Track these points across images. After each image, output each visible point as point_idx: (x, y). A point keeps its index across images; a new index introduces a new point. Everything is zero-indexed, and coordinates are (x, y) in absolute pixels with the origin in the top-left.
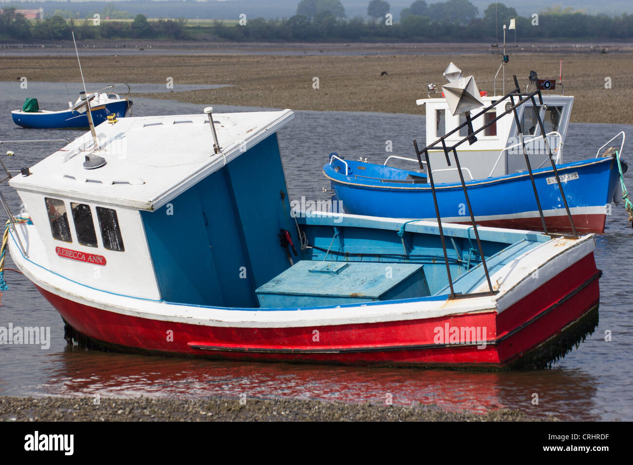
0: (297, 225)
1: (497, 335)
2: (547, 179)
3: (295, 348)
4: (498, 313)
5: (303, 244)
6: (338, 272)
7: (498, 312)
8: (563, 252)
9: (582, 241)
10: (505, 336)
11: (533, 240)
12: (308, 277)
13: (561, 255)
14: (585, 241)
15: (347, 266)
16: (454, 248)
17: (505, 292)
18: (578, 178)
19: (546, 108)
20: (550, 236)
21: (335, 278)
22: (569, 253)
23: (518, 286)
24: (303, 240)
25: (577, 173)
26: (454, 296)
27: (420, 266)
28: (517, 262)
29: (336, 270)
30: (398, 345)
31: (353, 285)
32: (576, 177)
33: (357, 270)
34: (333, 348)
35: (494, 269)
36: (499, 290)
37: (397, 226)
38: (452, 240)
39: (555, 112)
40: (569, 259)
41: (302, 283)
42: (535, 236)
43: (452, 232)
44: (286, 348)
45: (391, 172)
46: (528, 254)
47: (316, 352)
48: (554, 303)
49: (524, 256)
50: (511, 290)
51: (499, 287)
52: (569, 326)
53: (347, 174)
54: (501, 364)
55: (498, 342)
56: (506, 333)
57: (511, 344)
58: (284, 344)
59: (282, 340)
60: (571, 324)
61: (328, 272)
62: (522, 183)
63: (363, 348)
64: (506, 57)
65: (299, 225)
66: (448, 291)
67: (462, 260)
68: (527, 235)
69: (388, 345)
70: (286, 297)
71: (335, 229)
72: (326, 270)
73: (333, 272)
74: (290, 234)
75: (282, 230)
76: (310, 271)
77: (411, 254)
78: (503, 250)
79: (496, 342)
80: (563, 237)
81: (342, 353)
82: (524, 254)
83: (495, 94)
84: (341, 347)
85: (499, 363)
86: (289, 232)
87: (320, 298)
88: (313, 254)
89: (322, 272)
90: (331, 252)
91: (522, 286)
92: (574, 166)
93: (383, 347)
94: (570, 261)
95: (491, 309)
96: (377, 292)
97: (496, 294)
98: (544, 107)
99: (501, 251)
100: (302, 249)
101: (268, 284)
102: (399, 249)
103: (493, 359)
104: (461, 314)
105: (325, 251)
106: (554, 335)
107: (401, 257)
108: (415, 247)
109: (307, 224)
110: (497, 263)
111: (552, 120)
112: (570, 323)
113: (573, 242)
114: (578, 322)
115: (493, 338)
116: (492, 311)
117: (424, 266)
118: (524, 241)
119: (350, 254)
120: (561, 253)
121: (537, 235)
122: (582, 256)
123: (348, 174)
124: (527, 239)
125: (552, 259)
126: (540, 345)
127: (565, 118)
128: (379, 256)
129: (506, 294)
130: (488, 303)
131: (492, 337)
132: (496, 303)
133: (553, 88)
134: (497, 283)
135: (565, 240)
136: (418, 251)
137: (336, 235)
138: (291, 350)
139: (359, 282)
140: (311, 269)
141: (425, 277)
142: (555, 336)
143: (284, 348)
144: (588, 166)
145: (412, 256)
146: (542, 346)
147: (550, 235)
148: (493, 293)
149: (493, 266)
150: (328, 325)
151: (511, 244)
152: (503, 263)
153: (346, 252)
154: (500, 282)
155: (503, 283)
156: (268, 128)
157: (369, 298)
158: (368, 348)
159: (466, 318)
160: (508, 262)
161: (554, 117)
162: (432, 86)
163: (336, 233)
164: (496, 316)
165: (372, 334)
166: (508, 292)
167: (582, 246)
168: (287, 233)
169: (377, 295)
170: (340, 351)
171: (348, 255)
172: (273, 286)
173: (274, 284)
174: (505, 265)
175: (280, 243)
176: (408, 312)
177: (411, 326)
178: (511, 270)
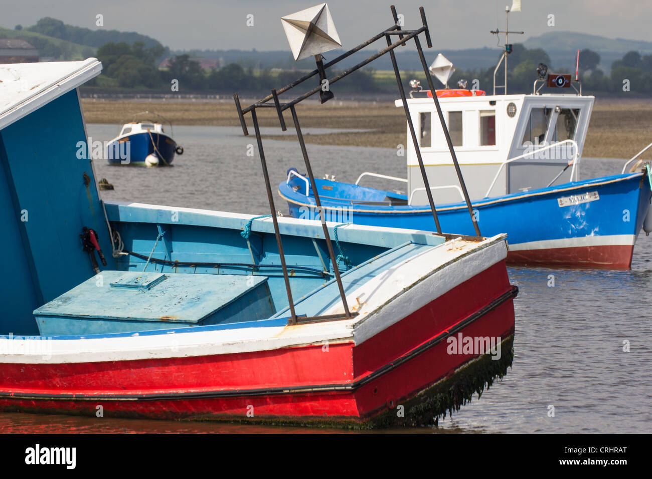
0: (108, 222)
1: (355, 376)
2: (559, 200)
3: (77, 394)
4: (356, 345)
5: (117, 248)
6: (149, 287)
7: (356, 343)
8: (458, 259)
9: (486, 244)
10: (368, 378)
11: (420, 242)
12: (109, 294)
13: (455, 263)
14: (491, 243)
15: (164, 278)
16: (317, 255)
17: (366, 315)
18: (598, 198)
19: (559, 111)
20: (445, 237)
21: (145, 294)
22: (466, 261)
23: (387, 306)
24: (117, 244)
25: (596, 192)
26: (296, 320)
27: (263, 278)
28: (391, 272)
29: (148, 283)
30: (218, 389)
31: (167, 304)
32: (596, 198)
33: (176, 284)
34: (130, 393)
35: (359, 283)
36: (359, 312)
37: (241, 223)
38: (315, 243)
39: (569, 117)
40: (466, 270)
41: (99, 302)
42: (423, 237)
43: (314, 232)
44: (65, 393)
45: (364, 193)
46: (409, 261)
47: (106, 399)
48: (443, 332)
49: (404, 264)
50: (376, 311)
51: (360, 308)
52: (467, 365)
53: (307, 194)
54: (361, 418)
55: (357, 386)
56: (369, 374)
57: (376, 390)
58: (62, 388)
59: (59, 382)
60: (470, 363)
61: (136, 287)
62: (527, 205)
63: (170, 393)
64: (508, 47)
65: (110, 222)
66: (289, 314)
67: (329, 271)
68: (413, 235)
69: (204, 390)
70: (74, 321)
71: (159, 228)
72: (134, 284)
73: (143, 286)
74: (96, 235)
75: (85, 229)
76: (112, 285)
77: (261, 263)
78: (377, 257)
79: (352, 387)
80: (460, 238)
81: (142, 400)
82: (404, 262)
83: (494, 93)
84: (139, 392)
85: (359, 416)
86: (95, 232)
87: (119, 323)
88: (130, 264)
89: (128, 286)
90: (153, 260)
91: (394, 307)
92: (594, 183)
93: (197, 392)
94: (469, 272)
95: (346, 338)
96: (196, 314)
97: (353, 318)
98: (556, 110)
99: (373, 258)
100: (115, 256)
101: (51, 303)
102: (245, 256)
103: (349, 410)
104: (305, 346)
105: (145, 258)
106: (443, 377)
107: (247, 267)
108: (266, 253)
109: (121, 221)
110: (365, 274)
111: (567, 127)
112: (468, 362)
113: (474, 245)
114: (480, 360)
115: (349, 381)
116: (347, 341)
117: (268, 279)
118: (409, 244)
119: (180, 263)
120: (454, 261)
121: (427, 235)
122: (487, 265)
123: (309, 194)
124: (413, 241)
125: (440, 268)
126: (422, 392)
127: (583, 124)
128: (219, 266)
129: (368, 317)
130: (342, 330)
131: (347, 379)
132: (353, 330)
133: (568, 85)
134: (358, 301)
135: (464, 243)
136: (271, 259)
137: (161, 237)
138: (71, 396)
139: (176, 301)
140: (113, 282)
141: (270, 294)
142: (444, 379)
143: (62, 393)
144: (611, 183)
145: (262, 266)
146: (425, 393)
147: (444, 235)
148: (349, 315)
149: (358, 278)
150: (120, 360)
151: (390, 249)
152: (373, 274)
153: (174, 261)
154: (362, 300)
155: (366, 302)
156: (60, 84)
157: (186, 323)
158: (177, 393)
159: (311, 351)
160: (379, 274)
161: (569, 122)
162: (416, 83)
163: (161, 233)
164: (354, 348)
165: (182, 374)
166: (371, 314)
167: (487, 250)
168: (92, 233)
169: (195, 319)
170: (139, 398)
171: (177, 264)
172: (58, 306)
173: (60, 303)
174: (374, 276)
175: (82, 247)
176: (229, 343)
177: (235, 362)
178: (381, 284)
